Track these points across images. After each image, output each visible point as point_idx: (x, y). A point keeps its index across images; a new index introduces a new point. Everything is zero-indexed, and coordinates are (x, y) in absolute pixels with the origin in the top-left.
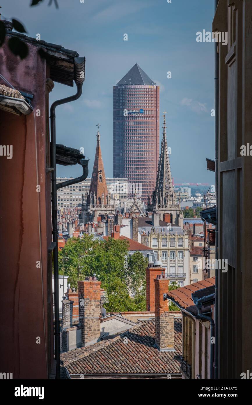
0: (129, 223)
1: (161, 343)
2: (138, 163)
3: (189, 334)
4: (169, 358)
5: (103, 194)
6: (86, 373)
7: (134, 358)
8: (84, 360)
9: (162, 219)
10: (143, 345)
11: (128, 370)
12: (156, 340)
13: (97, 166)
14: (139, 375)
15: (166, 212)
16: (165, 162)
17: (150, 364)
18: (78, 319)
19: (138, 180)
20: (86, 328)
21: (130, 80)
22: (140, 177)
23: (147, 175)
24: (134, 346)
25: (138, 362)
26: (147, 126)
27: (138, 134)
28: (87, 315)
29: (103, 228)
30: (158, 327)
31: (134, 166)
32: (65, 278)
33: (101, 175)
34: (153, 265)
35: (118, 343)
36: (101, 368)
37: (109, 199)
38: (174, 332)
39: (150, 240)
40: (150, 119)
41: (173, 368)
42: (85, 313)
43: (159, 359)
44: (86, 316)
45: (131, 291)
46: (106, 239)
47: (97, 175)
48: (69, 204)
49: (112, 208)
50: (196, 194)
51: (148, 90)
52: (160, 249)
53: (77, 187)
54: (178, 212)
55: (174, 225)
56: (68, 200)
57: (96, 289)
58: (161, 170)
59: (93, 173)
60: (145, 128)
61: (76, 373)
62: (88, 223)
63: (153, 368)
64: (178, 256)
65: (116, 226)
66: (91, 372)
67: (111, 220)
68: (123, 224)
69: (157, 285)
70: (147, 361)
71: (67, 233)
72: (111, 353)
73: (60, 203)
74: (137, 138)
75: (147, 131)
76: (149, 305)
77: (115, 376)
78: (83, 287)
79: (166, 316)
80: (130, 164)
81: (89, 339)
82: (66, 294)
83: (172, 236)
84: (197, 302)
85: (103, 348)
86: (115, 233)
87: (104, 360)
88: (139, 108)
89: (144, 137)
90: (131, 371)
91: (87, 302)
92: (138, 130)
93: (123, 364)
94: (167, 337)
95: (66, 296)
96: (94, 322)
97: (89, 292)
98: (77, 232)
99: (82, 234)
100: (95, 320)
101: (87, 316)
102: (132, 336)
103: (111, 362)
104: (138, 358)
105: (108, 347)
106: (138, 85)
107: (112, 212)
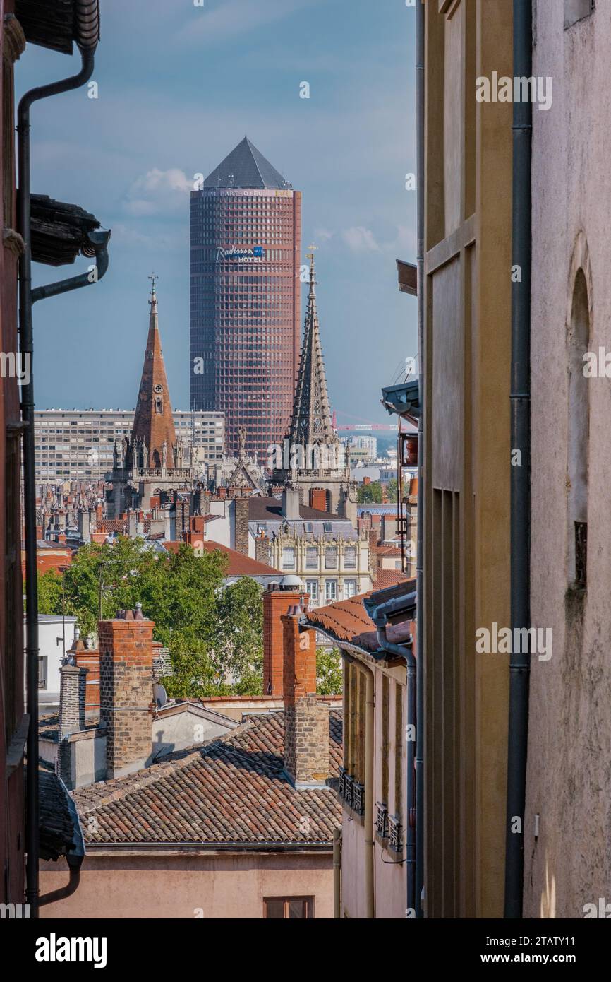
0: (227, 509)
1: (298, 769)
2: (249, 376)
3: (358, 710)
4: (318, 805)
5: (165, 444)
6: (118, 841)
7: (233, 804)
8: (112, 809)
9: (306, 501)
10: (256, 775)
11: (218, 833)
12: (285, 762)
13: (150, 376)
14: (245, 847)
15: (315, 485)
16: (312, 367)
17: (271, 820)
18: (97, 712)
19: (249, 417)
20: (117, 735)
21: (231, 178)
22: (254, 409)
23: (272, 404)
24: (232, 776)
25: (243, 816)
26: (272, 287)
27: (249, 306)
28: (121, 701)
29: (164, 523)
30: (291, 729)
31: (241, 382)
32: (67, 622)
33: (160, 396)
34: (281, 586)
35: (195, 770)
36: (154, 829)
37: (180, 454)
38: (330, 744)
39: (276, 553)
40: (278, 270)
41: (326, 829)
42: (115, 697)
43: (293, 808)
44: (117, 704)
45: (232, 675)
46: (172, 549)
47: (150, 397)
48: (82, 472)
49: (187, 475)
50: (388, 452)
51: (275, 200)
52: (301, 575)
53: (102, 431)
54: (345, 486)
55: (336, 515)
56: (80, 465)
57: (141, 641)
58: (304, 386)
59: (141, 391)
60: (266, 291)
61: (93, 840)
62: (129, 512)
63: (278, 828)
64: (345, 591)
65: (195, 519)
66: (129, 838)
67: (183, 504)
68: (213, 513)
69: (288, 629)
70: (264, 812)
71: (78, 535)
72: (176, 794)
73: (63, 470)
74: (247, 316)
75: (271, 298)
76: (270, 681)
77: (188, 847)
78: (112, 636)
79: (309, 705)
80: (231, 378)
81: (124, 760)
82: (68, 652)
83: (329, 542)
84: (375, 612)
85: (159, 782)
86: (193, 533)
87: (161, 809)
88: (252, 243)
89: (264, 314)
90: (224, 836)
91: (121, 671)
92: (249, 296)
93: (207, 819)
94: (313, 755)
95: (70, 656)
96: (138, 719)
97: (125, 646)
98: (101, 532)
99: (112, 538)
100: (139, 714)
101: (119, 706)
102: (227, 752)
103: (177, 813)
104: (241, 804)
105: (171, 779)
106: (251, 188)
107: (185, 486)
